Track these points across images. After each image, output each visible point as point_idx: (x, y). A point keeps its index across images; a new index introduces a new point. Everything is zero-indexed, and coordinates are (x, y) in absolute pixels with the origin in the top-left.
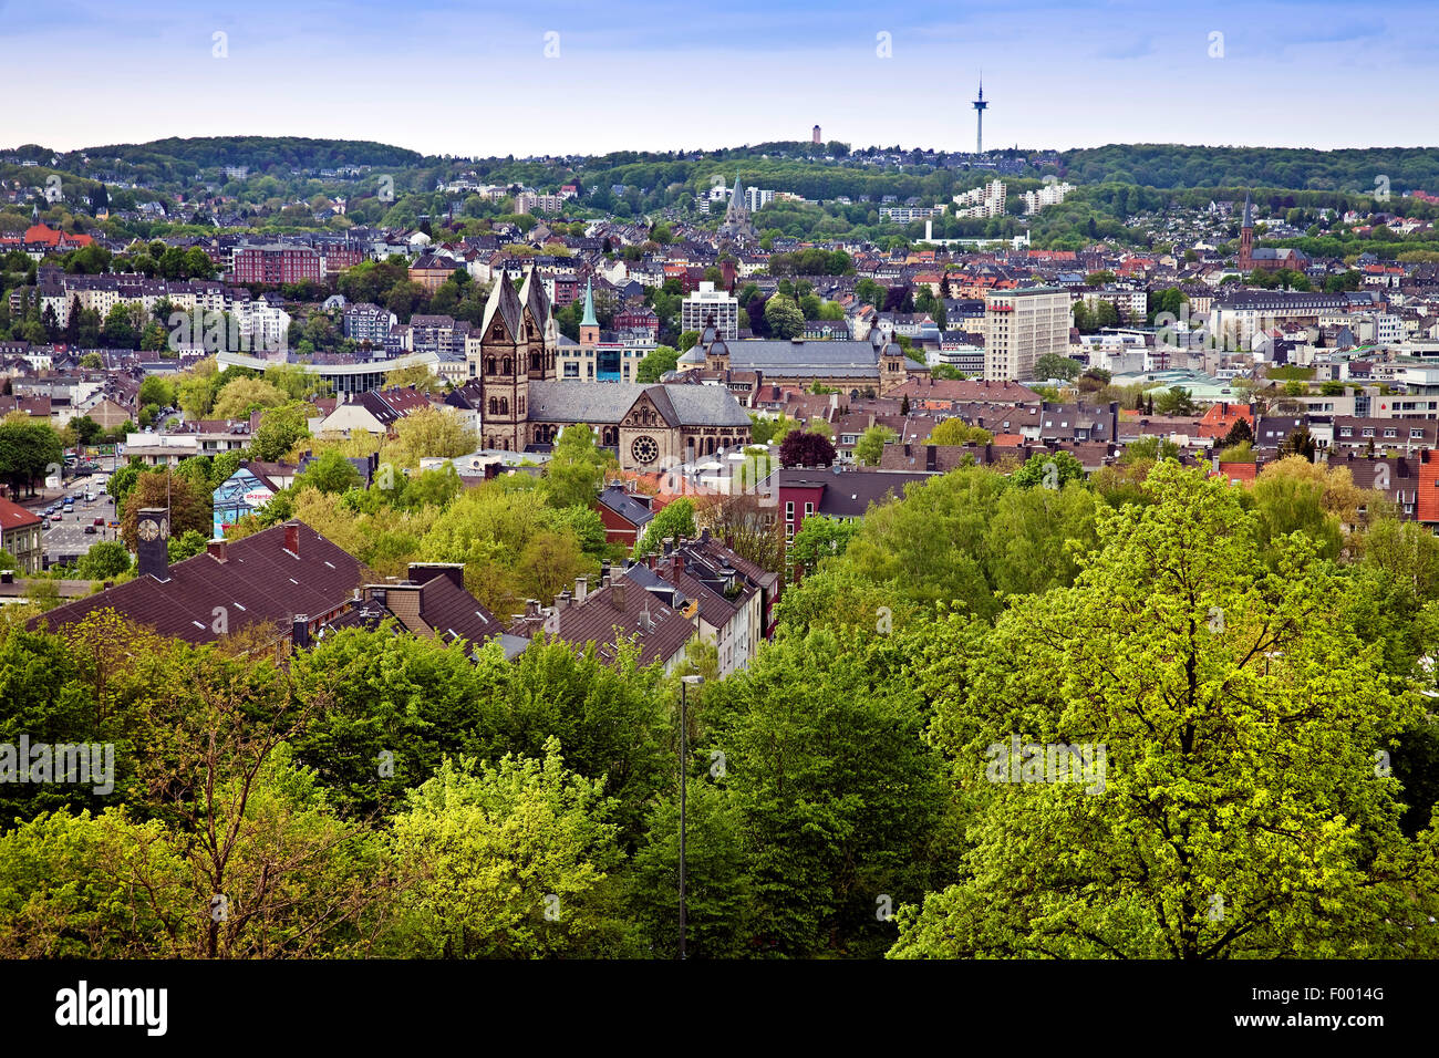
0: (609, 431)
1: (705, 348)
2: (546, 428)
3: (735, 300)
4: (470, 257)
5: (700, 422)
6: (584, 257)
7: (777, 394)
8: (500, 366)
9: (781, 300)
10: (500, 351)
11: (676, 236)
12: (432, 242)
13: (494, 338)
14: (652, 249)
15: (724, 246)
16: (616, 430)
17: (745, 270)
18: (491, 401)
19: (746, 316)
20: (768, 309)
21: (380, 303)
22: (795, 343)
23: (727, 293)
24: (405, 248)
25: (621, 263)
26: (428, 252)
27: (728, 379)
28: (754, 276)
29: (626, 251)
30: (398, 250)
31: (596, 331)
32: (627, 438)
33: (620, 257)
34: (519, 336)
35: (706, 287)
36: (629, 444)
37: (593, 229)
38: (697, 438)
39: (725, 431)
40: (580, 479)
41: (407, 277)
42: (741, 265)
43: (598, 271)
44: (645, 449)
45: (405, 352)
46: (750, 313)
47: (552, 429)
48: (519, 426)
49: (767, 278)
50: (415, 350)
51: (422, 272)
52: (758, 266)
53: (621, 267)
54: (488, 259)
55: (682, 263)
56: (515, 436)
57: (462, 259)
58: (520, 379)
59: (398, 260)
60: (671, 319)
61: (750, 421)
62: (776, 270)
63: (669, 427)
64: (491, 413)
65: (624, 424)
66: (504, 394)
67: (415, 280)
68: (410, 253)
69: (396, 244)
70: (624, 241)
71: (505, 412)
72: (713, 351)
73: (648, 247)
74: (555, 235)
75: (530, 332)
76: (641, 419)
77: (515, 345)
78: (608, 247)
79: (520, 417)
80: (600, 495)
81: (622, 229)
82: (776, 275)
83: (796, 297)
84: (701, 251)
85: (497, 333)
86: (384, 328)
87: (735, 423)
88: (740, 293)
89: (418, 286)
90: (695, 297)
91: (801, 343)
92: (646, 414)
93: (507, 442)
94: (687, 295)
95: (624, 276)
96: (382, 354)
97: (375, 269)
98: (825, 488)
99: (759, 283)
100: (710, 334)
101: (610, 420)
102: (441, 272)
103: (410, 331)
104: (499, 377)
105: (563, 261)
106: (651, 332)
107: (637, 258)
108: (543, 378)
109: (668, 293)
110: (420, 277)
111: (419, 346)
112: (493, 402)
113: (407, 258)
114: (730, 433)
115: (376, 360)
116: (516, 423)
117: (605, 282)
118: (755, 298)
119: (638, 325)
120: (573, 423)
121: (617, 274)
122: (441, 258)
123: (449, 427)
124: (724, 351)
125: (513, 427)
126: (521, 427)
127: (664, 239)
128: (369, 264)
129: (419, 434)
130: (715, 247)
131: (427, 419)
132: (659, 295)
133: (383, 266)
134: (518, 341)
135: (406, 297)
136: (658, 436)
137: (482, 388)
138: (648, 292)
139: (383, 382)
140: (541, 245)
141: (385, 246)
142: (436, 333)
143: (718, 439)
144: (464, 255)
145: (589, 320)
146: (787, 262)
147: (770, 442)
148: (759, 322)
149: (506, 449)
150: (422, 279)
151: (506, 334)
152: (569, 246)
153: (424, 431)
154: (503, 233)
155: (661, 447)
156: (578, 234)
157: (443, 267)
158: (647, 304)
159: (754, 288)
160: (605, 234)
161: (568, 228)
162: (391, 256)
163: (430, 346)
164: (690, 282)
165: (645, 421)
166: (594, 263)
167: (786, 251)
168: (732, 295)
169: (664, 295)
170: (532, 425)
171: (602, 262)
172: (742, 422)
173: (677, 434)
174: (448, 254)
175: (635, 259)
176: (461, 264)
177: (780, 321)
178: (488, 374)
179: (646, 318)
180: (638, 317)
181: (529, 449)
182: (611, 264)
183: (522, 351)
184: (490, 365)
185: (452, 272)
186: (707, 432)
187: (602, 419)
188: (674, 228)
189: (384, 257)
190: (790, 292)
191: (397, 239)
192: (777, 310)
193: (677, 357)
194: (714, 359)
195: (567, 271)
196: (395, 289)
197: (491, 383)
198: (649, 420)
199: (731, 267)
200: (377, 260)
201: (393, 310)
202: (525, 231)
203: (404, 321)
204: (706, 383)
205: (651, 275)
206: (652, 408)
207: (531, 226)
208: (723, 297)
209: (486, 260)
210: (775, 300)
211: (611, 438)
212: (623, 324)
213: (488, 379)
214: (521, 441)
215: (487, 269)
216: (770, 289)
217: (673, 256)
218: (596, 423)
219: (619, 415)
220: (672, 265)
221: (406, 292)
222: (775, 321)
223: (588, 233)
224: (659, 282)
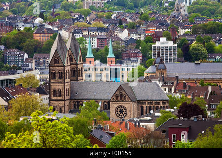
0: (105, 103)
1: (156, 66)
2: (78, 102)
3: (176, 45)
4: (60, 28)
5: (145, 99)
6: (110, 28)
7: (185, 86)
8: (57, 75)
9: (197, 45)
10: (57, 68)
11: (151, 18)
12: (44, 22)
13: (55, 63)
14: (140, 24)
15: (173, 22)
16: (108, 103)
17: (182, 32)
18: (54, 91)
19: (181, 52)
20: (191, 48)
21: (20, 49)
22: (196, 64)
23: (172, 42)
24: (31, 25)
25: (126, 30)
26: (42, 26)
27: (163, 80)
28: (185, 35)
29: (129, 25)
30: (28, 26)
31: (114, 60)
32: (113, 106)
33: (126, 27)
34: (66, 62)
35: (163, 39)
36: (114, 109)
37: (115, 15)
38: (144, 106)
39: (157, 102)
40: (81, 125)
41: (32, 37)
42: (180, 30)
43: (116, 33)
44: (121, 111)
45: (31, 70)
46: (183, 51)
47: (81, 103)
48: (66, 102)
49: (191, 35)
50: (35, 69)
51: (38, 35)
52: (187, 30)
53: (126, 31)
54: (67, 29)
55: (153, 29)
56: (64, 106)
57: (57, 29)
58: (66, 81)
59: (28, 30)
60: (148, 54)
61: (168, 98)
62: (195, 31)
63: (132, 101)
64: (54, 96)
65: (112, 100)
66: (59, 88)
67: (36, 38)
68: (34, 26)
69: (28, 23)
70: (129, 20)
71: (60, 95)
72: (159, 67)
73: (138, 22)
74: (98, 18)
75: (71, 60)
76: (119, 98)
77: (64, 66)
78: (121, 23)
79: (66, 98)
80: (91, 132)
81: (128, 15)
82: (195, 34)
83: (204, 43)
84: (162, 24)
85: (56, 60)
86: (22, 60)
87: (161, 99)
88: (178, 42)
89: (37, 41)
90: (158, 44)
91: (199, 64)
92: (121, 95)
93: (61, 109)
94: (155, 43)
95: (127, 35)
96: (21, 71)
97: (18, 34)
98: (190, 128)
99: (187, 38)
100: (158, 60)
101: (106, 99)
102: (47, 35)
103: (33, 61)
104: (57, 80)
105: (100, 29)
106: (139, 60)
107: (133, 27)
108: (77, 80)
109: (146, 43)
110: (38, 37)
111: (37, 67)
112: (55, 91)
113: (32, 29)
114: (159, 103)
115: (18, 73)
116: (64, 100)
117: (119, 38)
118: (185, 44)
119: (133, 57)
120: (89, 100)
121: (124, 35)
122: (47, 29)
123: (34, 103)
124: (164, 67)
125: (63, 102)
126: (67, 102)
127: (146, 19)
128: (15, 31)
129: (21, 105)
130: (169, 22)
131: (25, 99)
132: (142, 43)
133: (21, 33)
134: (65, 64)
135: (32, 46)
136: (127, 106)
137: (50, 85)
138: (137, 43)
139: (15, 83)
140: (92, 22)
141: (23, 24)
142: (45, 61)
143: (154, 106)
144: (58, 27)
145: (111, 55)
146: (200, 28)
147: (175, 107)
148: (187, 55)
149: (61, 112)
150: (39, 38)
151: (60, 61)
152: (104, 23)
153: (23, 105)
154: (76, 17)
155: (128, 110)
156: (109, 17)
157: (48, 33)
158: (137, 47)
159: (185, 40)
160: (120, 17)
161: (105, 15)
162: (25, 28)
163: (42, 67)
164: (156, 37)
165: (121, 99)
166: (114, 30)
167: (200, 24)
168: (174, 43)
169: (145, 44)
170: (72, 101)
171: (118, 29)
172: (164, 99)
173: (135, 104)
174: (51, 27)
175: (132, 28)
176: (56, 31)
177: (196, 54)
178: (52, 79)
179: (137, 53)
180: (133, 53)
181: (71, 112)
182: (122, 31)
183: (68, 68)
184: (53, 75)
185: (52, 35)
186: (148, 104)
187: (102, 98)
188: (151, 14)
189: (22, 29)
190: (201, 41)
191: (29, 21)
192: (195, 49)
193: (144, 70)
194: (159, 71)
195: (103, 34)
196: (27, 42)
197: (53, 83)
198: (123, 98)
199: (175, 30)
200: (19, 30)
201: (26, 52)
202: (86, 17)
203: (30, 56)
204: (153, 82)
205: (139, 35)
206: (124, 93)
207: (89, 14)
208: (171, 44)
209: (68, 29)
210: (194, 45)
211: (106, 107)
212: (127, 56)
213: (52, 81)
214: (67, 108)
215: (67, 33)
216: (192, 40)
217: (149, 26)
218: (100, 100)
219: (109, 96)
220: (149, 30)
221: (31, 44)
222: (194, 54)
223: (113, 17)
224: (143, 38)
